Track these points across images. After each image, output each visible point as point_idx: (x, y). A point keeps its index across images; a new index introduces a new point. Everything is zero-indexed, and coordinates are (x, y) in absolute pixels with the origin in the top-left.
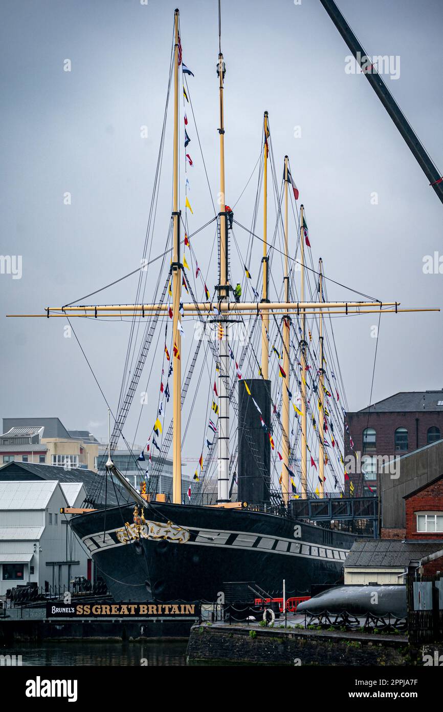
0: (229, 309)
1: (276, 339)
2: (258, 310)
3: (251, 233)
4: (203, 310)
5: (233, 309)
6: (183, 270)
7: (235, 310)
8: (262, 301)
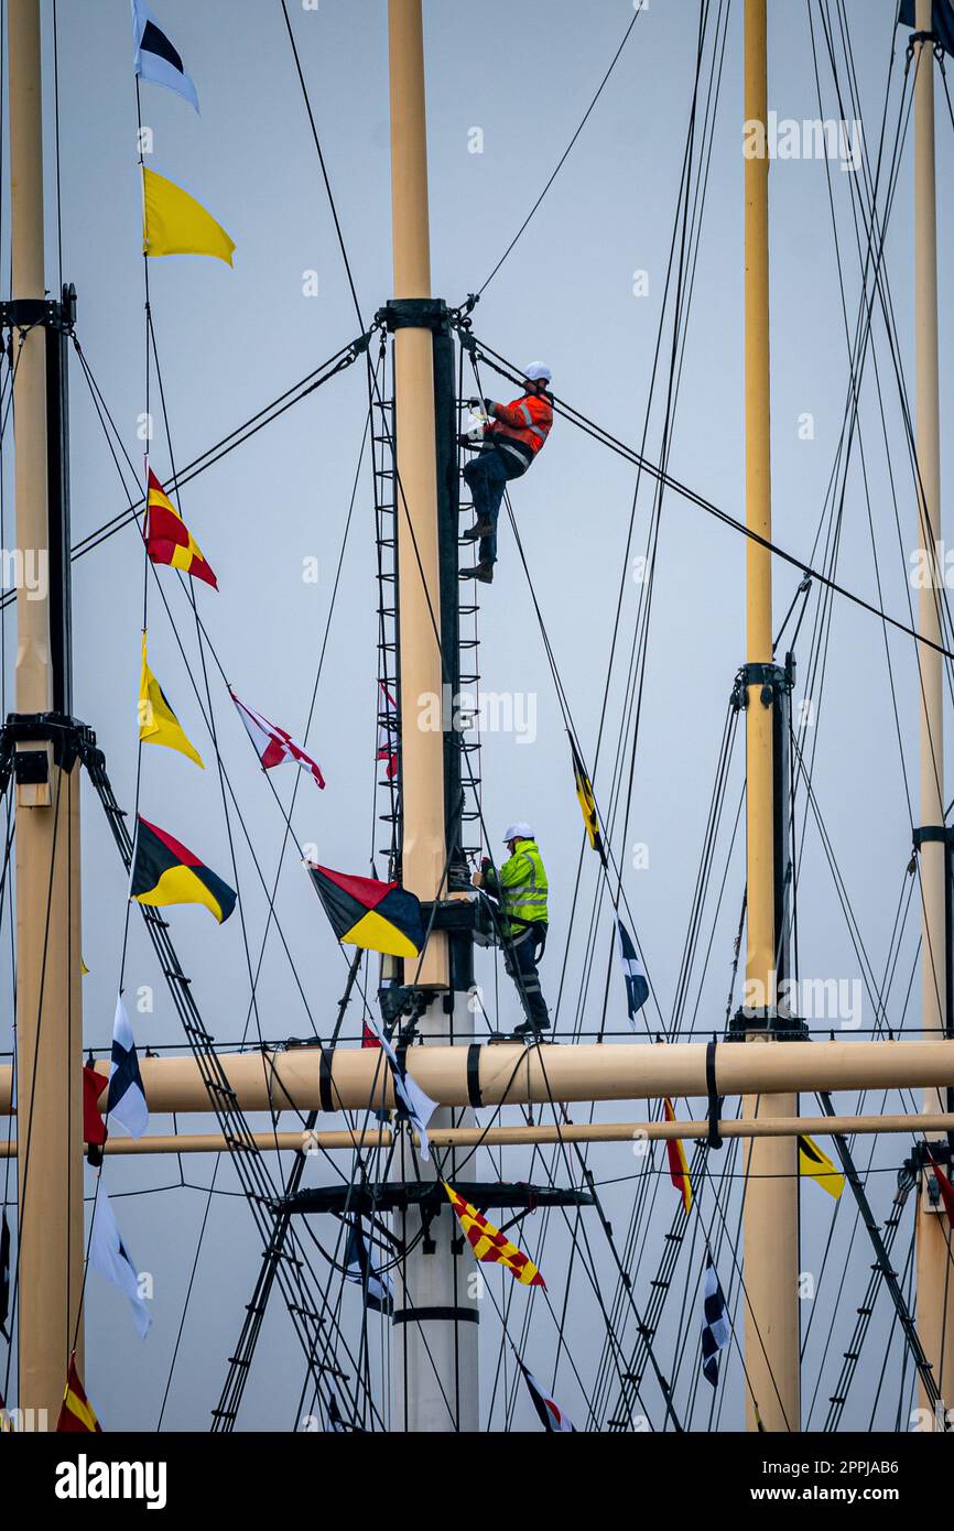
0: (476, 1096)
1: (860, 1334)
2: (714, 1091)
3: (641, 462)
4: (256, 1106)
5: (505, 1097)
6: (101, 781)
7: (529, 1097)
8: (742, 1027)
